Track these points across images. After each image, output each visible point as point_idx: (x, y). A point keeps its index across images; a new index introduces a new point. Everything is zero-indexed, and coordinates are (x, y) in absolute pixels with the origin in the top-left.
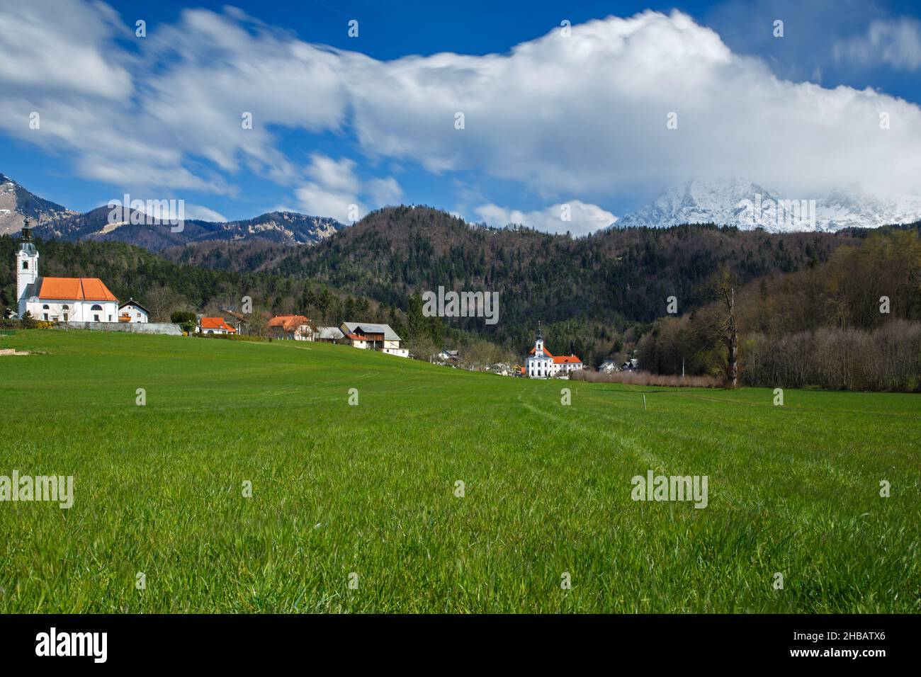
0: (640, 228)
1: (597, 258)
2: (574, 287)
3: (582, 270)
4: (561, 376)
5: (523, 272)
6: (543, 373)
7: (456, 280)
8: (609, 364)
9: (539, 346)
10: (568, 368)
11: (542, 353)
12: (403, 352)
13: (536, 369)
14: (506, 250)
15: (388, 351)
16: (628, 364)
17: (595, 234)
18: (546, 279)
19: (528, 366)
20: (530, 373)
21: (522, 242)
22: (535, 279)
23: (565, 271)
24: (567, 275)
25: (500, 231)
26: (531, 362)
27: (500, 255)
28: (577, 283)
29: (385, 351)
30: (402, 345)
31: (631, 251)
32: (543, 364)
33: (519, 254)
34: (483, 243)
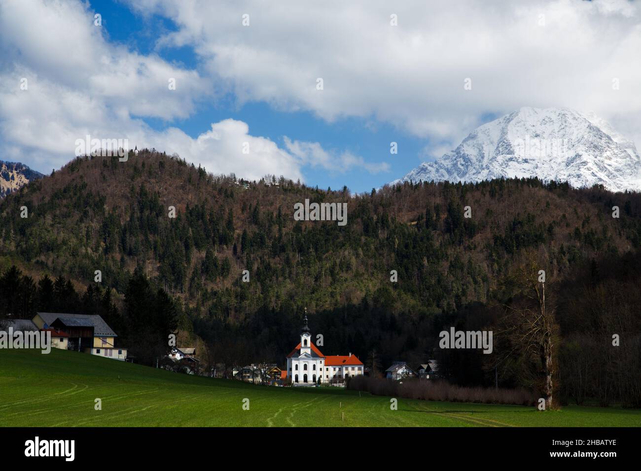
0: (440, 184)
1: (383, 221)
2: (353, 260)
3: (363, 239)
4: (336, 383)
5: (285, 239)
6: (310, 379)
7: (194, 250)
8: (400, 367)
9: (306, 341)
10: (345, 372)
11: (309, 351)
12: (120, 353)
13: (301, 373)
14: (262, 210)
15: (98, 352)
16: (425, 366)
17: (380, 191)
18: (316, 250)
19: (291, 369)
20: (293, 379)
21: (284, 200)
22: (301, 250)
23: (341, 239)
24: (344, 245)
25: (253, 186)
26: (294, 363)
27: (254, 218)
28: (357, 256)
29: (94, 352)
30: (118, 345)
31: (428, 213)
32: (310, 367)
33: (279, 215)
34: (230, 200)
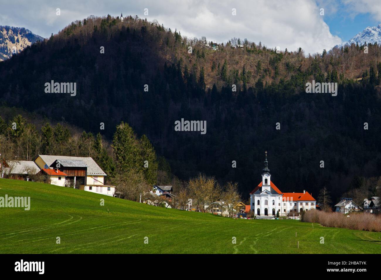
2: (307, 111)
4: (292, 216)
6: (270, 212)
7: (171, 103)
8: (347, 203)
9: (266, 180)
10: (300, 207)
11: (269, 189)
12: (109, 190)
13: (263, 208)
14: (229, 68)
15: (91, 188)
17: (330, 52)
19: (254, 204)
20: (256, 212)
21: (248, 59)
22: (262, 103)
25: (221, 48)
26: (256, 198)
28: (311, 107)
29: (87, 189)
30: (107, 182)
31: (372, 70)
32: (270, 202)
33: (244, 73)
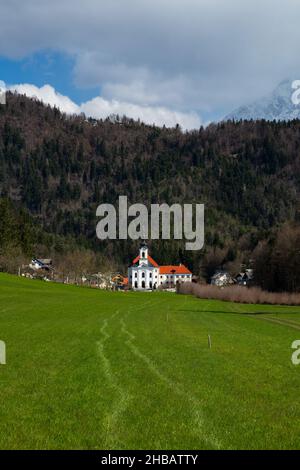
0: (258, 122)
1: (209, 154)
2: (184, 187)
3: (192, 168)
4: (168, 288)
5: (127, 168)
6: (147, 285)
7: (51, 177)
8: (222, 275)
9: (143, 254)
10: (176, 279)
11: (146, 262)
13: (140, 280)
14: (107, 144)
16: (243, 275)
17: (207, 128)
18: (153, 178)
19: (131, 277)
20: (133, 285)
21: (126, 135)
22: (139, 178)
23: (174, 169)
24: (176, 173)
25: (100, 123)
26: (134, 272)
27: (100, 149)
28: (187, 183)
31: (247, 147)
32: (148, 275)
33: (122, 148)
34: (81, 136)
